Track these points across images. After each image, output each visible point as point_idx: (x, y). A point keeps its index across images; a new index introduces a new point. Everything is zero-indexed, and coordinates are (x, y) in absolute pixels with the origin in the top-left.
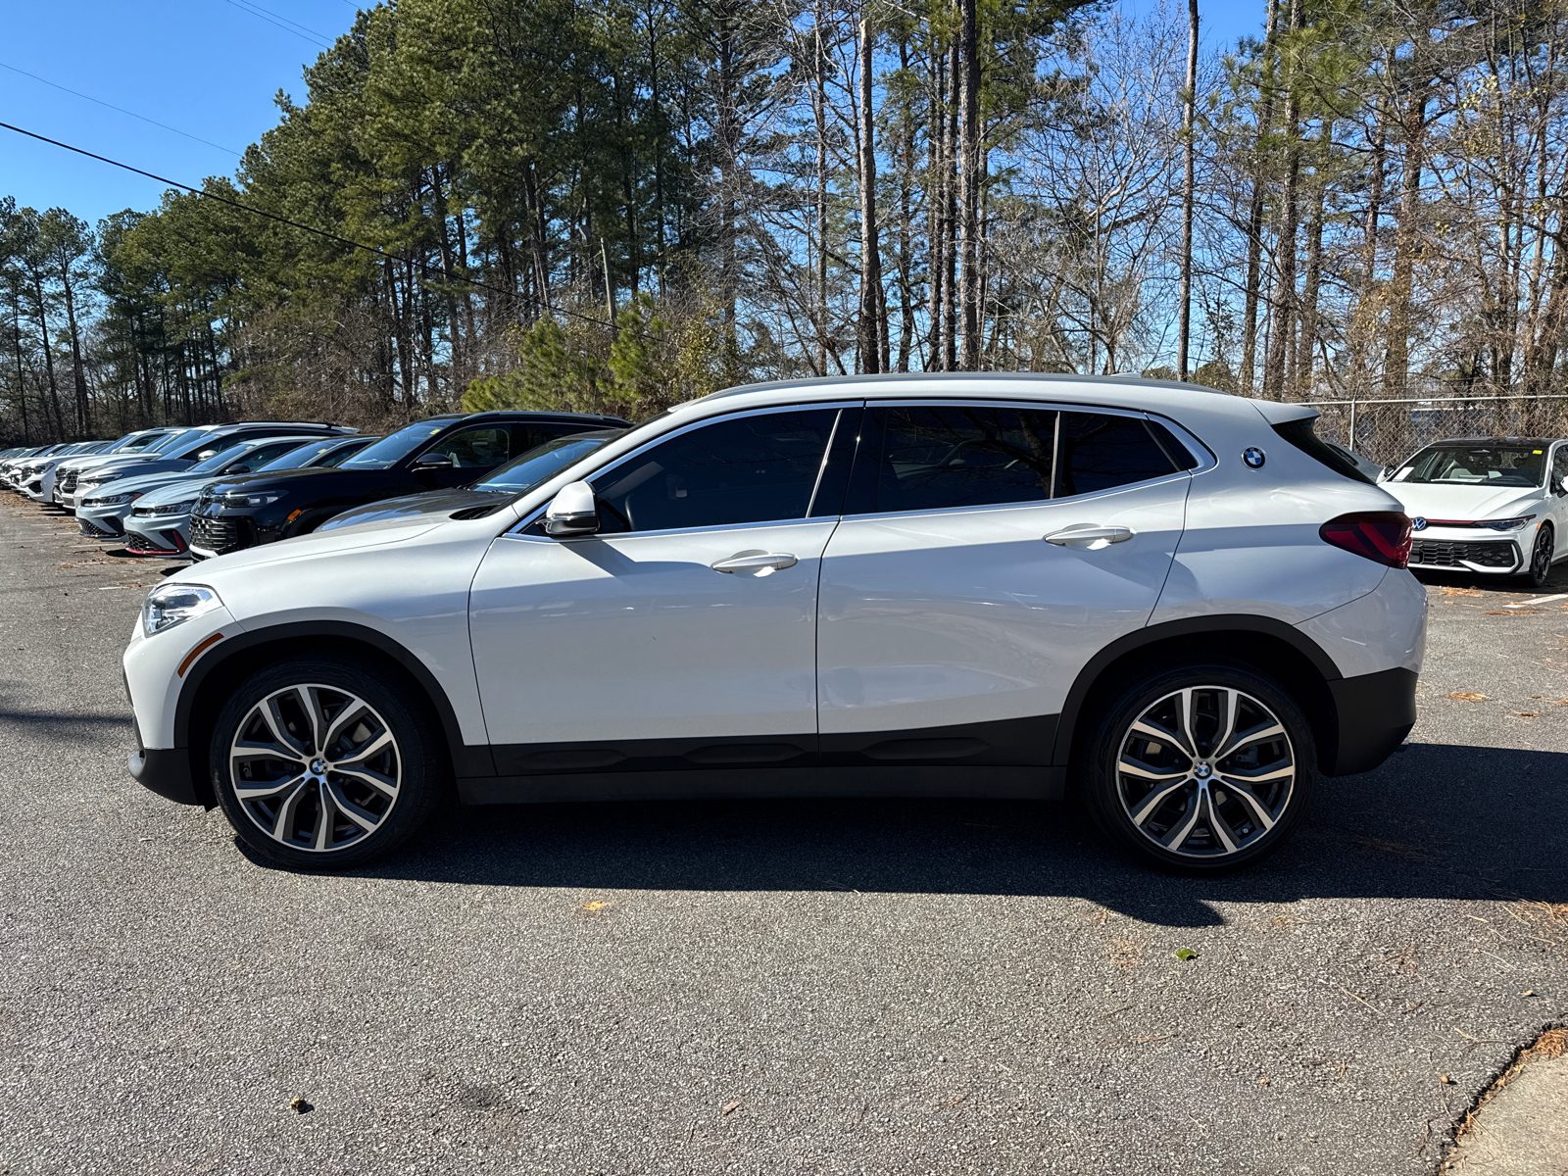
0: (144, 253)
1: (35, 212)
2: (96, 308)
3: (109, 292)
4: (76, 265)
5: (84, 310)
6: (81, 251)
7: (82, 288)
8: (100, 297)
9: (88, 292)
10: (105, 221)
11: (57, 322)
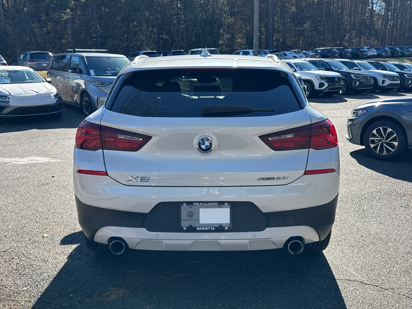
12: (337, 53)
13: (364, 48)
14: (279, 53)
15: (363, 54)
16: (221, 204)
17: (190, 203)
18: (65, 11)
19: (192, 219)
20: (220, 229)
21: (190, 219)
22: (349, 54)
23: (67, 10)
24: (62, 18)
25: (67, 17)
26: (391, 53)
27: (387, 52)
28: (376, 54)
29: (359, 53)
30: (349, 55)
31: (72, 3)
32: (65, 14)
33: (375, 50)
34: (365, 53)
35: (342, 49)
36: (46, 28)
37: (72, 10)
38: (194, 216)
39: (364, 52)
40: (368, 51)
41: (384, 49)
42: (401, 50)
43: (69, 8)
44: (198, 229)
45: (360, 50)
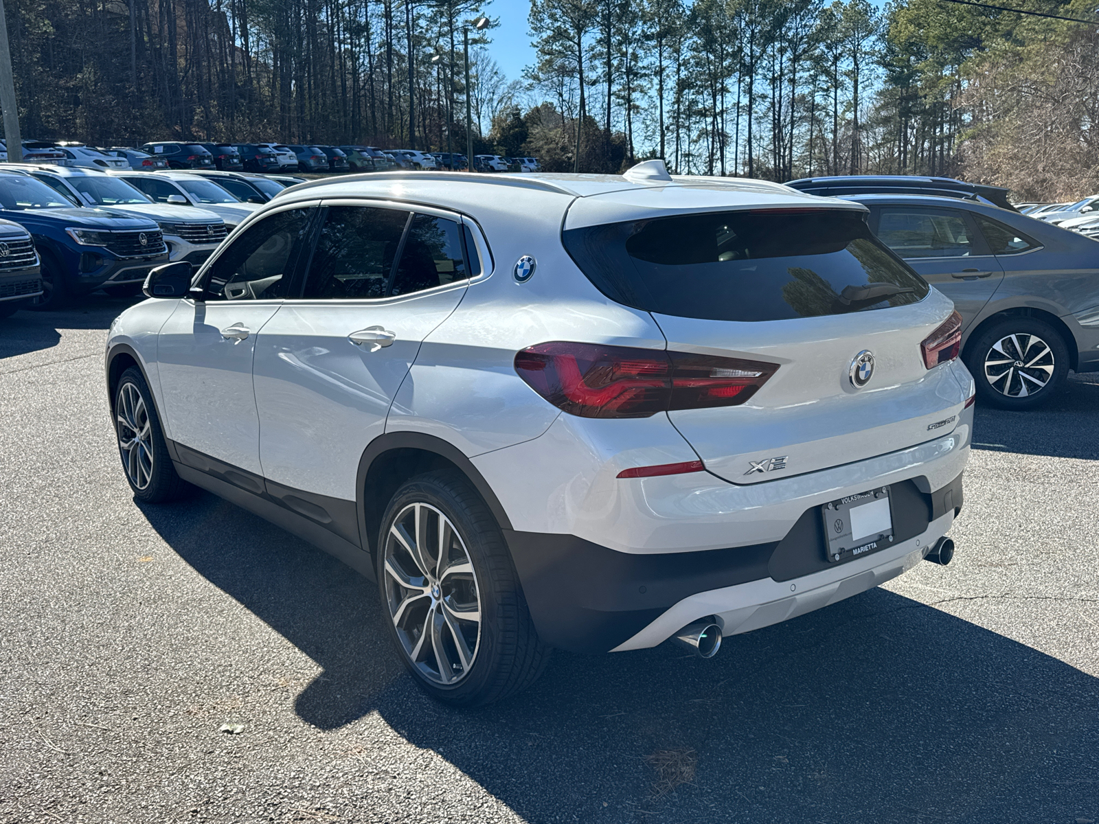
0: (912, 28)
1: (842, 4)
2: (875, 80)
3: (886, 65)
4: (866, 45)
5: (867, 83)
6: (870, 33)
7: (867, 64)
8: (881, 71)
9: (873, 66)
10: (890, 3)
11: (845, 95)
12: (208, 157)
13: (268, 146)
14: (52, 149)
15: (267, 160)
22: (235, 161)
26: (328, 162)
27: (319, 159)
28: (295, 161)
29: (258, 158)
30: (236, 163)
33: (293, 153)
34: (272, 160)
35: (217, 146)
39: (269, 156)
40: (278, 155)
41: (311, 151)
42: (348, 155)
45: (259, 152)
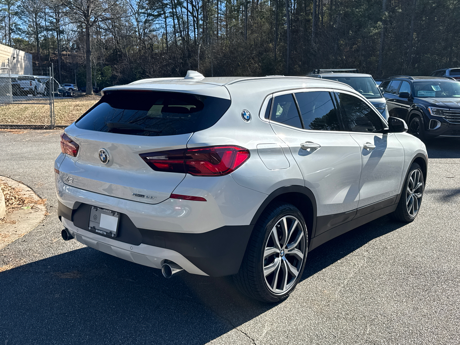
16: (113, 213)
17: (96, 207)
18: (376, 24)
19: (96, 221)
20: (108, 235)
21: (95, 221)
23: (378, 23)
24: (369, 33)
25: (376, 31)
31: (385, 15)
32: (374, 28)
36: (356, 44)
37: (385, 22)
38: (97, 219)
43: (381, 20)
44: (97, 231)
